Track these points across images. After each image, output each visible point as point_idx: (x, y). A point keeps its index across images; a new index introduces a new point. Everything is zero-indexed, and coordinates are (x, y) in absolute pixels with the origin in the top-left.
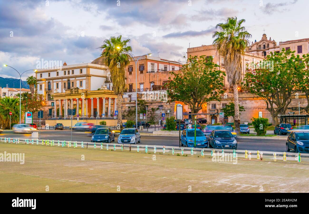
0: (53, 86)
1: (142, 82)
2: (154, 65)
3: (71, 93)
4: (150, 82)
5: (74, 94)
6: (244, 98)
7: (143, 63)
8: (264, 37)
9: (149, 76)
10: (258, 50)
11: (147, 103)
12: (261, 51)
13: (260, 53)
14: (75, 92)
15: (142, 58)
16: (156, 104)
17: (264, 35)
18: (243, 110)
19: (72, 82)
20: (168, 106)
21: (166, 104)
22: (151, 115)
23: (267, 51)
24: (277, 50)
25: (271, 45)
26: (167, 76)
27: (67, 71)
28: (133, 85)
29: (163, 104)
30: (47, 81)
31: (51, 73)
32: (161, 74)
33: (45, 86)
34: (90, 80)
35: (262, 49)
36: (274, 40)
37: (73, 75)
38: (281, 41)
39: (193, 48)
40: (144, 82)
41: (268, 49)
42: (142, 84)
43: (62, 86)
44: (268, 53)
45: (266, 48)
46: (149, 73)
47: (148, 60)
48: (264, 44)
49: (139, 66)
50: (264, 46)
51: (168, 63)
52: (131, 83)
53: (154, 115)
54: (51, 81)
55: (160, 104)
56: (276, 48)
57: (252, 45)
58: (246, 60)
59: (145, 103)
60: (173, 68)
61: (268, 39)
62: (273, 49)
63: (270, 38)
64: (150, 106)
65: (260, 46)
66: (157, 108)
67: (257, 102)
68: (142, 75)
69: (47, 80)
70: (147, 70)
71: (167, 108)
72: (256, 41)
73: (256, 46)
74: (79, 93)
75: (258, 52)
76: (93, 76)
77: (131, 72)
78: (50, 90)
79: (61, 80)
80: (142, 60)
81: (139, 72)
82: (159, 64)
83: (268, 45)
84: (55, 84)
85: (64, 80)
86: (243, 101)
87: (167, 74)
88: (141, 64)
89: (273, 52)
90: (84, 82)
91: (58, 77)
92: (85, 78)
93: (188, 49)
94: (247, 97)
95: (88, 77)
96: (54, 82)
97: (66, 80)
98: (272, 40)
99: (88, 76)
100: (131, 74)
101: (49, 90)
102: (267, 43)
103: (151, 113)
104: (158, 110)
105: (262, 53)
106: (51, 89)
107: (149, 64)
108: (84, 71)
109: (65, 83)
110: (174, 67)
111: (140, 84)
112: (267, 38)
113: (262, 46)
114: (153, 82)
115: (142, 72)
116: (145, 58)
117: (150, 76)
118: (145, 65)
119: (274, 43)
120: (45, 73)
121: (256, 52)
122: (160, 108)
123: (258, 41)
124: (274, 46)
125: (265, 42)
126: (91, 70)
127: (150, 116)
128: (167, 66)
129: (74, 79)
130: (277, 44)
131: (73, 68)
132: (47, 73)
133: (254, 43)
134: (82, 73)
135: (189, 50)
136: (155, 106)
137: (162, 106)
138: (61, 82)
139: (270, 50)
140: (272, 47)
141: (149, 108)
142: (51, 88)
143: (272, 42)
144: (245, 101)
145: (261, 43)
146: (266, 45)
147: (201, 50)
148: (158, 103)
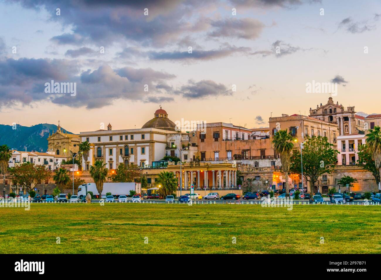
0: (105, 152)
1: (217, 150)
2: (228, 132)
3: (191, 165)
4: (226, 151)
5: (195, 166)
6: (343, 170)
7: (218, 130)
8: (330, 101)
9: (225, 144)
10: (324, 114)
11: (243, 174)
12: (327, 115)
13: (327, 117)
14: (196, 165)
15: (217, 126)
16: (253, 175)
17: (330, 98)
18: (357, 182)
19: (131, 149)
20: (265, 177)
21: (263, 175)
22: (247, 185)
23: (334, 116)
24: (345, 115)
25: (339, 110)
26: (247, 144)
27: (124, 136)
28: (206, 153)
29: (259, 175)
30: (96, 147)
31: (102, 138)
32: (239, 142)
33: (94, 152)
34: (154, 146)
35: (328, 113)
36: (341, 105)
37: (132, 141)
38: (349, 106)
39: (276, 118)
40: (220, 150)
41: (336, 114)
42: (217, 152)
43: (117, 153)
44: (335, 117)
45: (333, 113)
46: (225, 141)
47: (223, 127)
48: (330, 108)
49: (213, 134)
50: (331, 110)
51: (238, 129)
52: (204, 151)
53: (251, 185)
54: (102, 147)
55: (256, 175)
56: (344, 114)
57: (317, 109)
58: (324, 129)
59: (240, 174)
60: (243, 135)
61: (335, 103)
62: (341, 114)
63: (337, 102)
64: (245, 176)
65: (326, 110)
66: (254, 178)
67: (355, 174)
68: (217, 143)
69: (96, 145)
70: (222, 138)
71: (264, 179)
72: (321, 104)
73: (321, 110)
74: (200, 166)
75: (324, 117)
76: (157, 142)
77: (204, 139)
78: (100, 156)
79: (116, 146)
80: (216, 127)
81: (214, 139)
82: (232, 131)
83: (335, 109)
84: (107, 150)
85: (119, 145)
86: (341, 173)
87: (247, 143)
88: (215, 131)
89: (341, 117)
90: (147, 149)
91: (111, 142)
92: (148, 144)
93: (270, 118)
94: (345, 169)
95: (152, 144)
96: (106, 148)
97: (123, 145)
98: (339, 104)
99: (152, 142)
100: (204, 141)
101: (98, 156)
102: (333, 107)
103: (247, 184)
104: (255, 181)
105: (329, 117)
106: (102, 156)
107: (224, 131)
108: (147, 137)
109: (121, 150)
110: (244, 133)
111: (215, 152)
112: (333, 101)
113: (328, 111)
114: (230, 150)
115: (216, 140)
116: (220, 125)
117: (227, 145)
118: (220, 133)
119: (342, 108)
120: (94, 137)
121: (321, 116)
122: (257, 178)
123: (323, 105)
124: (342, 111)
125: (331, 106)
126: (155, 135)
127: (246, 187)
128: (238, 132)
129: (134, 145)
130: (344, 109)
131: (133, 132)
132: (97, 138)
133: (319, 106)
134: (144, 138)
135: (271, 120)
136: (251, 177)
137: (259, 177)
138: (115, 148)
139: (337, 115)
140: (340, 112)
141: (245, 179)
142: (102, 154)
143: (340, 106)
144: (343, 172)
145: (327, 107)
146: (333, 110)
147: (284, 120)
148: (254, 174)
